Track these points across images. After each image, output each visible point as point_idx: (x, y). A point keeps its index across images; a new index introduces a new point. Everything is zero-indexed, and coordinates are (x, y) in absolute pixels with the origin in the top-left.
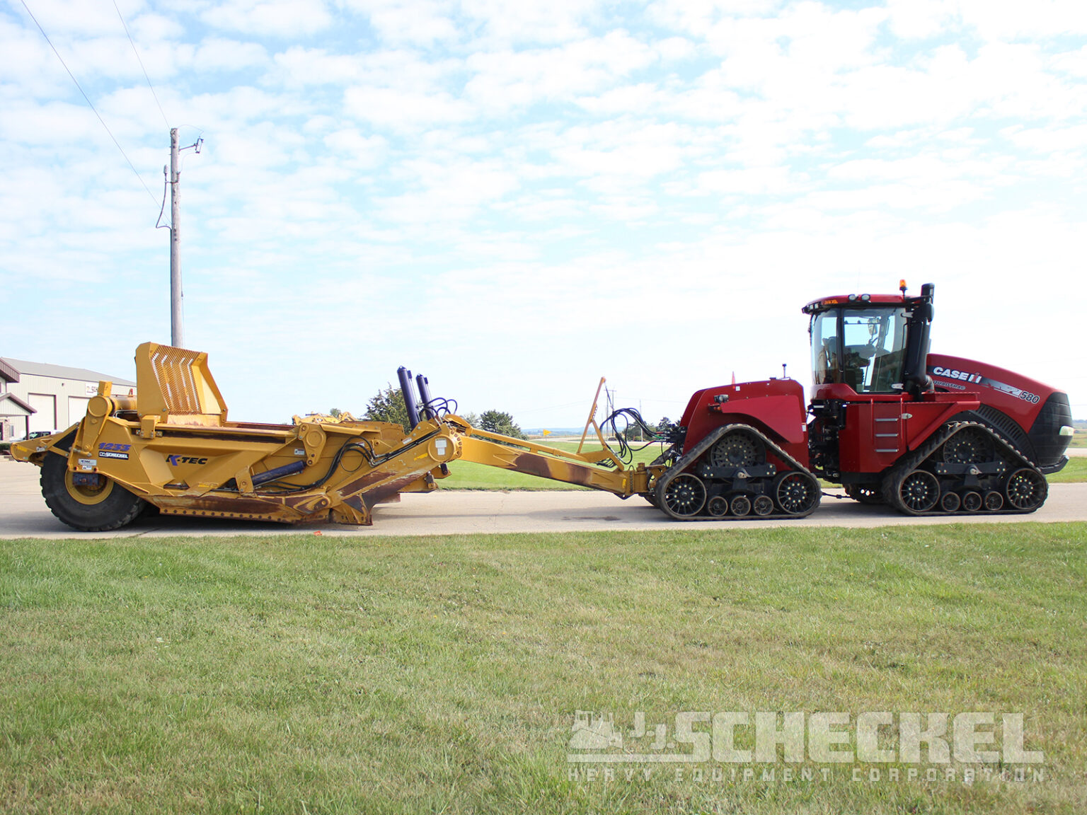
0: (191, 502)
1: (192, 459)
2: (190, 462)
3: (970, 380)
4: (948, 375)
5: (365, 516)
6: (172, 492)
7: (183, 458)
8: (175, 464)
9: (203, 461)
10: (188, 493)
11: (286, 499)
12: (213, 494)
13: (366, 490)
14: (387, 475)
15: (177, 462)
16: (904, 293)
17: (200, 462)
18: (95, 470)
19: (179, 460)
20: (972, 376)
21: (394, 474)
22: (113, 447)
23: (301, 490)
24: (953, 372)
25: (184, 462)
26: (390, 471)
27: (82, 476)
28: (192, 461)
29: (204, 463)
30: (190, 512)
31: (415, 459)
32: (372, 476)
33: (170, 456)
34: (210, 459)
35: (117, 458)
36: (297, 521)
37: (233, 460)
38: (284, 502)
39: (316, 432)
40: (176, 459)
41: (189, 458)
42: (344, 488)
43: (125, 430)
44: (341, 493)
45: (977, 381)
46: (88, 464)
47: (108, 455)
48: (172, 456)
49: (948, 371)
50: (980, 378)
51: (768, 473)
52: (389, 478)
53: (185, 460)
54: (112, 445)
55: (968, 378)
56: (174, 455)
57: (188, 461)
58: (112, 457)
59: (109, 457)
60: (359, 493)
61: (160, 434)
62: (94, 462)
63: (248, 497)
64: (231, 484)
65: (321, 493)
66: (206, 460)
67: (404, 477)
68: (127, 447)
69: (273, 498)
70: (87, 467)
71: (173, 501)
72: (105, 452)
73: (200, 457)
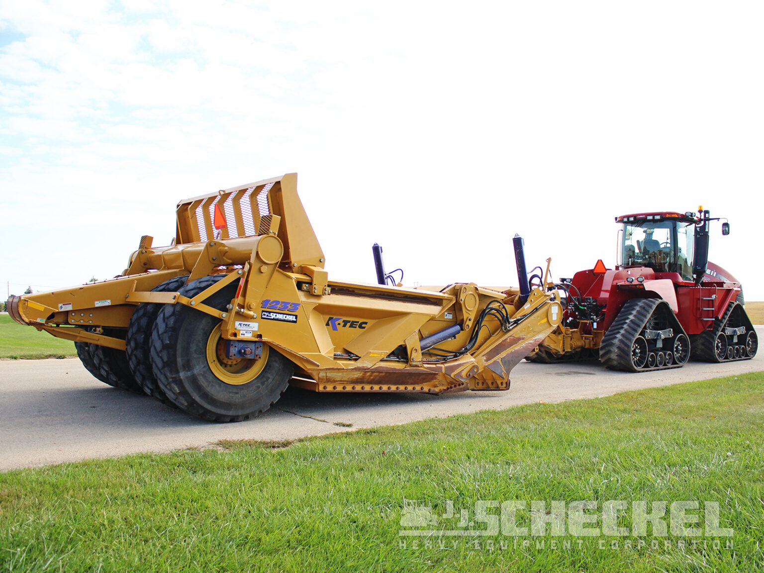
0: (358, 375)
1: (353, 322)
3: (711, 274)
5: (504, 382)
6: (343, 364)
7: (344, 321)
8: (335, 328)
9: (363, 325)
10: (359, 364)
11: (446, 368)
12: (383, 364)
13: (503, 354)
14: (519, 339)
15: (338, 326)
16: (700, 214)
17: (361, 327)
18: (260, 336)
19: (339, 324)
20: (712, 272)
21: (523, 339)
22: (279, 306)
23: (455, 356)
25: (344, 326)
26: (521, 335)
27: (241, 345)
28: (352, 325)
29: (364, 328)
30: (349, 388)
31: (539, 324)
32: (508, 340)
33: (330, 319)
34: (371, 322)
35: (284, 321)
36: (444, 390)
37: (403, 321)
38: (443, 371)
39: (473, 295)
40: (337, 323)
41: (349, 322)
42: (487, 353)
43: (293, 282)
44: (485, 358)
46: (248, 329)
47: (273, 316)
48: (332, 318)
50: (715, 273)
51: (670, 335)
52: (520, 342)
53: (345, 323)
54: (277, 302)
56: (335, 317)
57: (349, 324)
58: (277, 320)
59: (274, 319)
60: (498, 358)
61: (329, 289)
62: (254, 326)
63: (416, 366)
64: (401, 353)
65: (468, 360)
66: (366, 323)
67: (531, 341)
68: (296, 306)
69: (434, 366)
70: (246, 331)
71: (340, 374)
72: (270, 312)
73: (361, 320)
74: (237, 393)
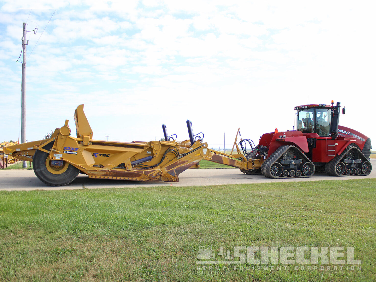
0: (104, 173)
2: (103, 156)
3: (347, 133)
4: (340, 132)
5: (176, 178)
6: (97, 169)
7: (100, 154)
8: (96, 157)
9: (108, 156)
10: (103, 169)
11: (145, 172)
12: (114, 170)
13: (176, 168)
14: (184, 162)
15: (97, 156)
16: (333, 104)
17: (107, 156)
18: (62, 159)
19: (98, 155)
20: (347, 132)
21: (187, 162)
22: (70, 149)
23: (151, 168)
24: (342, 131)
25: (100, 156)
26: (186, 160)
27: (56, 161)
28: (104, 155)
29: (109, 157)
30: (102, 177)
31: (195, 156)
32: (178, 162)
33: (94, 153)
34: (111, 155)
35: (72, 154)
36: (147, 180)
37: (123, 155)
38: (144, 173)
39: (158, 144)
40: (97, 155)
41: (102, 154)
42: (167, 167)
43: (76, 142)
44: (166, 169)
45: (349, 134)
46: (58, 156)
47: (68, 152)
48: (95, 153)
49: (340, 130)
50: (349, 133)
51: (300, 162)
52: (185, 163)
53: (101, 155)
54: (70, 148)
55: (346, 133)
56: (96, 153)
57: (102, 155)
58: (70, 153)
59: (68, 153)
60: (173, 169)
61: (91, 143)
62: (61, 156)
63: (130, 171)
64: (123, 165)
65: (158, 169)
66: (110, 155)
67: (191, 163)
68: (77, 149)
69: (139, 171)
70: (58, 157)
71: (96, 172)
72: (67, 151)
73: (107, 154)
74: (57, 177)
